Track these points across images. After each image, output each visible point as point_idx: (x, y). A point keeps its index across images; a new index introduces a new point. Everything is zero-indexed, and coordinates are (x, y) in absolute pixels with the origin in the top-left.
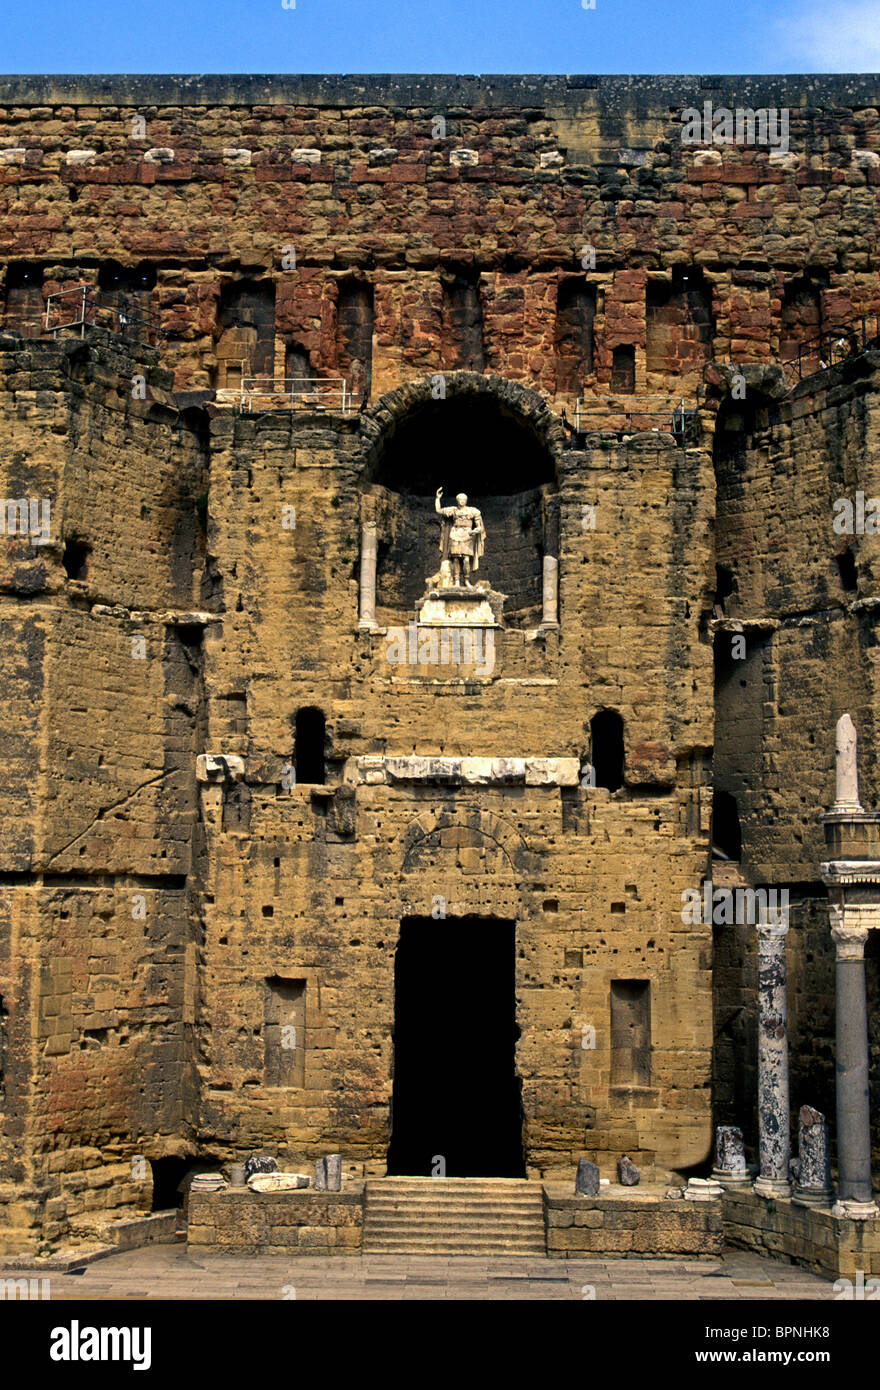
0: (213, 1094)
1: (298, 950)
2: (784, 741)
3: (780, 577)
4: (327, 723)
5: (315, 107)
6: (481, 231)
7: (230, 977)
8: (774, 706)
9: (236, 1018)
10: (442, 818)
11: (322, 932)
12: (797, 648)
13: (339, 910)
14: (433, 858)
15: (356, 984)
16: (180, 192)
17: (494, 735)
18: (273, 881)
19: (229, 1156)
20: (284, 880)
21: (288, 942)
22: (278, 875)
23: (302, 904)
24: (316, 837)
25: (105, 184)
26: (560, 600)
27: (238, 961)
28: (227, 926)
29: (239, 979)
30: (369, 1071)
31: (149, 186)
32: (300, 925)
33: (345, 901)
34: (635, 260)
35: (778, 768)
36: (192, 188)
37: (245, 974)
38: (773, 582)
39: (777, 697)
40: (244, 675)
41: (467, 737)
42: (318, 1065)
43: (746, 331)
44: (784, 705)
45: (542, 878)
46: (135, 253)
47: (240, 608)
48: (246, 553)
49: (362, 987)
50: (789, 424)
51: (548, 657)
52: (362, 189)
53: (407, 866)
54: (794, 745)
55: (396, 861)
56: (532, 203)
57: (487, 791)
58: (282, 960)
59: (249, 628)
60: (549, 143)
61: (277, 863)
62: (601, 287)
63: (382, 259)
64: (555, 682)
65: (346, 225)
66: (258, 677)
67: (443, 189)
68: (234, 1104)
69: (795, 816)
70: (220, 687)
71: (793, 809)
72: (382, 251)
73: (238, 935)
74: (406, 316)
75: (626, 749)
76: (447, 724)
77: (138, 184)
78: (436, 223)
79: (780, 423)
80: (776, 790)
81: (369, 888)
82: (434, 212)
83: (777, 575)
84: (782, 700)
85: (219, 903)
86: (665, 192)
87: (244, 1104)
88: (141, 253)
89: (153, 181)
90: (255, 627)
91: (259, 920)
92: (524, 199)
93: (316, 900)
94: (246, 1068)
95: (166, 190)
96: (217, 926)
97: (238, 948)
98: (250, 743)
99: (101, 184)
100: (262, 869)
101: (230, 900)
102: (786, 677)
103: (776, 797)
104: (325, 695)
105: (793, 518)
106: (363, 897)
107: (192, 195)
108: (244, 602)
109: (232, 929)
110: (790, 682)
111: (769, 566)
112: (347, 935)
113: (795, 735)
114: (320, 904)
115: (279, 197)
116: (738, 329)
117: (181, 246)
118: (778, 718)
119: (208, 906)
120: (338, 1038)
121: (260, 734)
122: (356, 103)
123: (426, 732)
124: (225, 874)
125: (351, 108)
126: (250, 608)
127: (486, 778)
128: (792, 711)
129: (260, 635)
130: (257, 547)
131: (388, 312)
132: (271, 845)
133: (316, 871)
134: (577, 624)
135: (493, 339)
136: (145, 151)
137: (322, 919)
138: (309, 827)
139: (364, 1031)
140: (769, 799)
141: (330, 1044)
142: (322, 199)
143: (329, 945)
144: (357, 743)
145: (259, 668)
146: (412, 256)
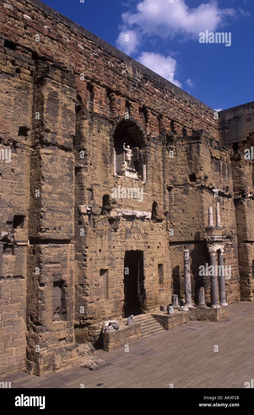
0: (89, 305)
1: (106, 261)
2: (175, 212)
3: (174, 177)
4: (110, 199)
5: (83, 35)
6: (113, 83)
7: (93, 270)
8: (173, 204)
9: (94, 281)
10: (132, 226)
11: (111, 256)
12: (179, 192)
13: (114, 250)
14: (130, 236)
15: (117, 269)
16: (52, 42)
17: (139, 206)
18: (101, 242)
19: (93, 322)
20: (103, 242)
21: (104, 259)
22: (102, 240)
23: (107, 248)
24: (109, 230)
25: (35, 29)
26: (147, 175)
27: (94, 265)
28: (92, 255)
29: (94, 270)
30: (120, 292)
31: (45, 36)
32: (107, 254)
33: (115, 247)
34: (137, 101)
35: (174, 217)
36: (55, 42)
37: (96, 269)
38: (172, 178)
39: (173, 202)
40: (93, 183)
41: (134, 206)
42: (111, 292)
43: (153, 123)
44: (175, 204)
45: (148, 240)
46: (42, 53)
47: (91, 165)
48: (92, 150)
49: (119, 270)
50: (175, 146)
51: (146, 188)
52: (92, 61)
53: (125, 238)
54: (178, 212)
55: (123, 236)
56: (122, 81)
57: (138, 220)
58: (103, 264)
59: (94, 170)
60: (125, 69)
61: (101, 237)
62: (132, 105)
63: (96, 81)
64: (147, 194)
65: (88, 69)
66: (96, 184)
67: (107, 70)
68: (94, 307)
69: (179, 227)
70: (88, 186)
71: (178, 226)
72: (96, 79)
73: (94, 258)
74: (101, 97)
75: (157, 211)
76: (131, 202)
77: (42, 34)
78: (106, 77)
79: (172, 145)
80: (174, 222)
81: (119, 244)
82: (105, 74)
83: (173, 176)
84: (175, 203)
85: (90, 249)
86: (141, 89)
87: (96, 306)
88: (43, 54)
89: (46, 35)
90: (95, 171)
91: (99, 253)
92: (120, 79)
93: (110, 247)
94: (96, 296)
95: (49, 39)
96: (89, 255)
97: (94, 261)
98: (95, 203)
99: (34, 29)
100: (99, 239)
101: (92, 247)
102: (176, 198)
103: (174, 223)
104: (109, 192)
105: (177, 165)
106: (118, 246)
107: (55, 44)
108: (92, 163)
109: (93, 256)
110: (177, 199)
111: (171, 174)
112: (116, 256)
113: (179, 210)
114: (110, 248)
115: (75, 54)
116: (152, 123)
117: (53, 57)
118: (173, 206)
119: (87, 250)
120: (114, 284)
121: (97, 201)
122: (91, 39)
123: (128, 204)
124: (91, 240)
125: (90, 40)
126: (94, 165)
127: (140, 216)
128: (178, 205)
129: (96, 173)
130: (95, 148)
131: (97, 95)
132: (100, 232)
133: (109, 239)
134: (150, 181)
135: (116, 109)
136: (45, 25)
137: (111, 252)
138: (108, 227)
139: (119, 282)
140: (172, 224)
141: (113, 286)
142: (84, 60)
143: (112, 259)
144: (116, 205)
145: (95, 182)
146: (101, 83)
